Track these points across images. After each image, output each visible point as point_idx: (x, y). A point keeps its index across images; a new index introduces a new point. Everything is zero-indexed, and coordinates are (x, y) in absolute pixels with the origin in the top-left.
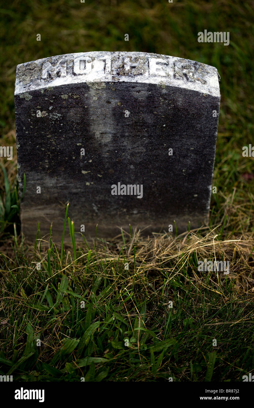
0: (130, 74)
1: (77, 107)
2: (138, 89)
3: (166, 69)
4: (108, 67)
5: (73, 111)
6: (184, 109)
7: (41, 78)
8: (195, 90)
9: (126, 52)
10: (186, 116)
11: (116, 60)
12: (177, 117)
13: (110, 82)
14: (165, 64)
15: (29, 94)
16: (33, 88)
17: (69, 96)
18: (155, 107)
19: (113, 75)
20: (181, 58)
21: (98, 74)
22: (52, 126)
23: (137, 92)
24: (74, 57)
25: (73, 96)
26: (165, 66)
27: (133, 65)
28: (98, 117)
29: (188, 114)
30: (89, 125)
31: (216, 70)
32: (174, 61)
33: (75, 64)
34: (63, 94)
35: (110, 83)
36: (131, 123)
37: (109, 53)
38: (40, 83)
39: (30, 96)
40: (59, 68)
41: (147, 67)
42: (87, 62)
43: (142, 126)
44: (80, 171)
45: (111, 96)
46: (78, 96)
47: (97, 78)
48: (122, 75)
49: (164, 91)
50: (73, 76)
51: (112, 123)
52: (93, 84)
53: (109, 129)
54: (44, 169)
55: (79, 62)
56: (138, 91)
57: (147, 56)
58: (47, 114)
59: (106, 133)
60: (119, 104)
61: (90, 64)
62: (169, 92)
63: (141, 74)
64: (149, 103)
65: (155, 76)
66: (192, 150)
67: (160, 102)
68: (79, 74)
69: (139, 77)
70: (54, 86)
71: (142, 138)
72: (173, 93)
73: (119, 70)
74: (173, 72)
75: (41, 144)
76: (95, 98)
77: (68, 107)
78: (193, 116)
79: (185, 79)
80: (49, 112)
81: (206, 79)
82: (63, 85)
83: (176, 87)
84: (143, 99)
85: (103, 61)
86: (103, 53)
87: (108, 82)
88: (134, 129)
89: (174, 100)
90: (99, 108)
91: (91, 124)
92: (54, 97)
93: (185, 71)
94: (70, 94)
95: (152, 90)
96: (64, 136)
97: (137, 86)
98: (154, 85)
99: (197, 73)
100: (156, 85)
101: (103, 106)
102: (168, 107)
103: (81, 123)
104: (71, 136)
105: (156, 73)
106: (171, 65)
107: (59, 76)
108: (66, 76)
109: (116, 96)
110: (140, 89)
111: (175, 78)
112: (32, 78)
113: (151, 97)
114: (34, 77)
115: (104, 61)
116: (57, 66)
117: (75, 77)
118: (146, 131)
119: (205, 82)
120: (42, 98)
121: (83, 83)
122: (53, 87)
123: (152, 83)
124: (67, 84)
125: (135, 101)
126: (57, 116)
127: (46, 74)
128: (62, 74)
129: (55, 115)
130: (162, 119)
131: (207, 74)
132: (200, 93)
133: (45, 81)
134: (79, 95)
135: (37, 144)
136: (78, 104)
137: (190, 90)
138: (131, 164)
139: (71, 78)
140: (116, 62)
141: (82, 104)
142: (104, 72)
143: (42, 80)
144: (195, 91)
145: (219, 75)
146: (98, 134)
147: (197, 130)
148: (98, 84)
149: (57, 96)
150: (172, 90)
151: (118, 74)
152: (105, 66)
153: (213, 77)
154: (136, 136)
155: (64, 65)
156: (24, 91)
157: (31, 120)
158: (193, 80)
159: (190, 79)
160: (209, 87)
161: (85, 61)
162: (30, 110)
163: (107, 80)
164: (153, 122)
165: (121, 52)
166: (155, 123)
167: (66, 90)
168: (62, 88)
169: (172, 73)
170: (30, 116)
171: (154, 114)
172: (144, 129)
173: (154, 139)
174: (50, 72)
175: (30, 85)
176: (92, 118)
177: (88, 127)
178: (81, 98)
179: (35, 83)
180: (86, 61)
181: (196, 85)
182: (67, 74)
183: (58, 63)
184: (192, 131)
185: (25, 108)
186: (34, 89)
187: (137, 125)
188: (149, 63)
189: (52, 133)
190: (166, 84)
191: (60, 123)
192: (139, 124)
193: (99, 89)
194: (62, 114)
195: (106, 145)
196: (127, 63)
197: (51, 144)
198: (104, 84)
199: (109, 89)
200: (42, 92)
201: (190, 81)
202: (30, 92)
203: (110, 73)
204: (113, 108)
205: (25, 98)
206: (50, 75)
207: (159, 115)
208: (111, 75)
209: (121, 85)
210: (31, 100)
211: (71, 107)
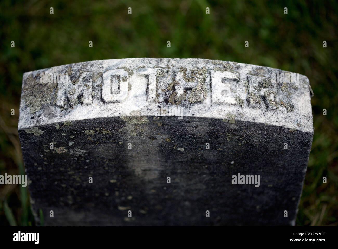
0: (183, 102)
1: (108, 143)
2: (194, 124)
3: (236, 89)
4: (152, 90)
5: (102, 147)
6: (261, 145)
7: (56, 105)
8: (277, 124)
9: (178, 59)
10: (263, 152)
11: (164, 76)
12: (251, 153)
13: (154, 116)
14: (235, 80)
15: (39, 129)
16: (45, 120)
17: (96, 131)
18: (220, 143)
19: (159, 103)
20: (258, 66)
21: (138, 101)
22: (74, 163)
23: (193, 127)
24: (103, 67)
25: (102, 131)
26: (235, 83)
27: (188, 86)
28: (138, 153)
29: (266, 151)
30: (126, 162)
31: (308, 80)
32: (247, 72)
33: (105, 82)
34: (87, 129)
35: (155, 118)
36: (186, 159)
37: (154, 61)
38: (54, 112)
39: (40, 131)
40: (81, 88)
41: (209, 87)
42: (121, 80)
43: (200, 163)
44: (116, 207)
45: (157, 131)
46: (109, 132)
47: (136, 109)
48: (172, 104)
49: (233, 127)
50: (101, 103)
51: (158, 160)
52: (130, 118)
53: (154, 165)
54: (67, 204)
55: (110, 78)
56: (195, 126)
57: (208, 66)
58: (66, 150)
59: (150, 170)
60: (168, 140)
61: (126, 83)
62: (240, 127)
63: (200, 102)
64: (211, 139)
65: (220, 104)
66: (271, 188)
67: (227, 138)
68: (110, 102)
69: (196, 107)
70: (74, 120)
71: (200, 175)
72: (246, 129)
73: (167, 93)
74: (246, 94)
75: (60, 180)
76: (134, 134)
77: (96, 143)
78: (273, 153)
79: (263, 105)
80: (68, 148)
81: (294, 102)
82: (87, 120)
83: (250, 122)
84: (203, 134)
85: (145, 77)
86: (145, 61)
87: (152, 117)
88: (190, 166)
89: (246, 136)
90: (140, 144)
91: (129, 161)
92: (74, 133)
93: (263, 92)
94: (97, 129)
95: (215, 125)
96: (92, 173)
97: (193, 121)
98: (219, 120)
99: (281, 92)
100: (222, 119)
101: (144, 142)
102: (238, 143)
103: (115, 159)
104: (101, 172)
105: (222, 99)
106: (243, 82)
107: (82, 103)
108: (91, 103)
109: (164, 132)
110: (199, 124)
111: (248, 106)
112: (43, 103)
113: (215, 133)
114: (46, 100)
115: (147, 77)
116: (79, 84)
117: (104, 106)
118: (207, 168)
119: (291, 108)
120: (57, 133)
121: (115, 117)
122: (72, 122)
123: (216, 118)
124: (92, 118)
125: (190, 137)
126: (80, 152)
127: (63, 99)
128: (86, 101)
129: (77, 151)
130: (229, 156)
131: (295, 92)
132: (285, 129)
133: (62, 109)
134: (111, 131)
135: (56, 180)
136: (109, 140)
137: (271, 125)
138: (185, 200)
139: (98, 107)
140: (164, 79)
141: (115, 139)
142: (145, 99)
143: (56, 107)
144: (277, 127)
145: (311, 90)
146: (138, 171)
147: (279, 167)
148: (138, 119)
149: (79, 131)
150: (245, 125)
151: (166, 101)
152: (148, 88)
153: (303, 95)
154: (193, 172)
155: (88, 84)
156: (32, 125)
157: (44, 156)
158: (275, 108)
159: (270, 107)
160: (297, 117)
161: (118, 77)
162: (42, 145)
163: (150, 114)
164: (216, 159)
165: (171, 59)
166: (219, 160)
167: (92, 125)
168: (86, 123)
169: (244, 97)
170: (43, 152)
171: (217, 150)
172: (204, 166)
173: (218, 175)
174: (68, 95)
175: (40, 115)
176: (129, 155)
177: (126, 163)
178: (113, 134)
179: (47, 112)
180: (121, 77)
181: (280, 116)
182: (93, 100)
183: (80, 80)
184: (271, 168)
185: (34, 143)
186: (45, 123)
187: (193, 162)
188: (211, 80)
189: (74, 169)
190: (236, 119)
191: (86, 160)
192: (197, 161)
193: (138, 124)
194: (87, 150)
195: (150, 182)
196: (180, 82)
197: (74, 180)
198: (145, 119)
199: (153, 124)
200: (57, 127)
201: (271, 110)
202: (40, 126)
203: (155, 101)
204: (159, 144)
205: (33, 133)
206: (68, 100)
207: (224, 152)
208: (156, 103)
209: (171, 120)
210: (42, 136)
211: (100, 143)
